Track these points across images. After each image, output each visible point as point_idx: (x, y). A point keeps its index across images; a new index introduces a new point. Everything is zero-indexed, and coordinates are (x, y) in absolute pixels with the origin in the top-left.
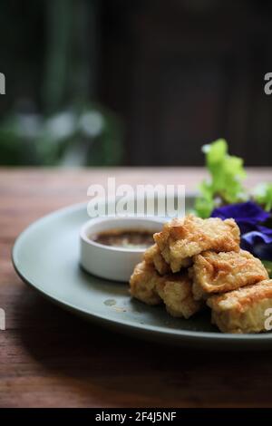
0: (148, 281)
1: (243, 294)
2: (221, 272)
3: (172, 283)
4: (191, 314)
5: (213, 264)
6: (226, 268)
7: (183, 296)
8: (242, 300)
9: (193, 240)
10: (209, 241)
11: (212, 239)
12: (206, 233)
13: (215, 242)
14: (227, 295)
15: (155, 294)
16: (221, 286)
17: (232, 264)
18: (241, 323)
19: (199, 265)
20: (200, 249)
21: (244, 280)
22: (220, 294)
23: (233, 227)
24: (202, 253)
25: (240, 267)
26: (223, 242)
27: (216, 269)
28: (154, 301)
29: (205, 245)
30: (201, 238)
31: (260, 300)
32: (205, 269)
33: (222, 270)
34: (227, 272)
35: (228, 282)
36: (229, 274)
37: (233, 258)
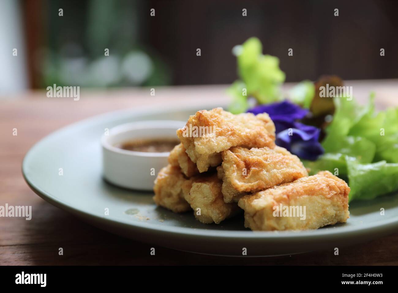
0: (173, 186)
1: (279, 191)
2: (253, 169)
3: (200, 184)
4: (221, 219)
5: (245, 161)
6: (259, 164)
7: (211, 198)
8: (277, 197)
9: (221, 134)
10: (240, 136)
11: (243, 134)
12: (236, 127)
13: (247, 137)
14: (261, 193)
15: (181, 200)
16: (252, 184)
17: (266, 160)
18: (278, 223)
19: (229, 162)
20: (229, 145)
21: (280, 177)
22: (251, 193)
23: (266, 122)
24: (232, 149)
25: (275, 163)
26: (255, 137)
27: (248, 165)
28: (181, 207)
29: (235, 140)
30: (230, 133)
31: (298, 197)
32: (235, 166)
33: (254, 166)
34: (261, 169)
35: (262, 180)
36: (262, 170)
37: (267, 154)
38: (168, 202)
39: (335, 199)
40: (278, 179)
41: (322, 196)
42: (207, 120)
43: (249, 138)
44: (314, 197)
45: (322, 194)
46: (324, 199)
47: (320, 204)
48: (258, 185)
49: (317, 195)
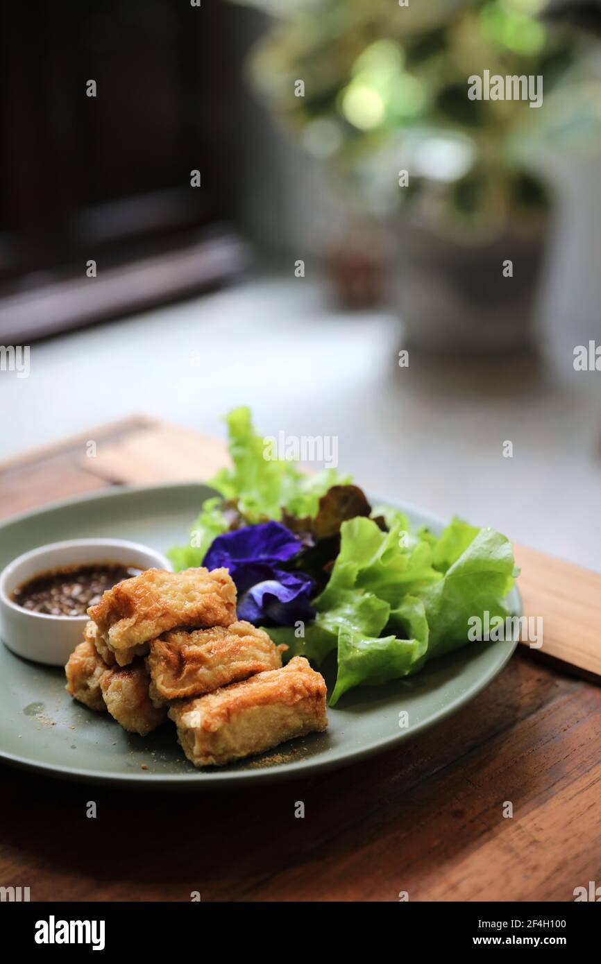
1: (217, 701)
2: (188, 667)
4: (148, 729)
5: (178, 653)
6: (199, 660)
8: (214, 711)
9: (146, 616)
10: (175, 616)
11: (180, 613)
12: (171, 604)
13: (187, 616)
14: (197, 702)
16: (188, 689)
17: (209, 651)
19: (156, 656)
20: (159, 631)
21: (227, 675)
22: (186, 701)
23: (223, 582)
24: (164, 636)
25: (223, 656)
26: (200, 614)
27: (182, 660)
28: (98, 706)
29: (168, 623)
30: (159, 614)
31: (243, 710)
32: (163, 664)
33: (191, 662)
34: (199, 666)
35: (200, 681)
36: (199, 668)
37: (214, 640)
39: (301, 706)
40: (224, 678)
41: (281, 705)
42: (127, 597)
43: (190, 617)
44: (268, 707)
45: (281, 702)
46: (284, 707)
47: (278, 715)
48: (195, 689)
49: (274, 704)
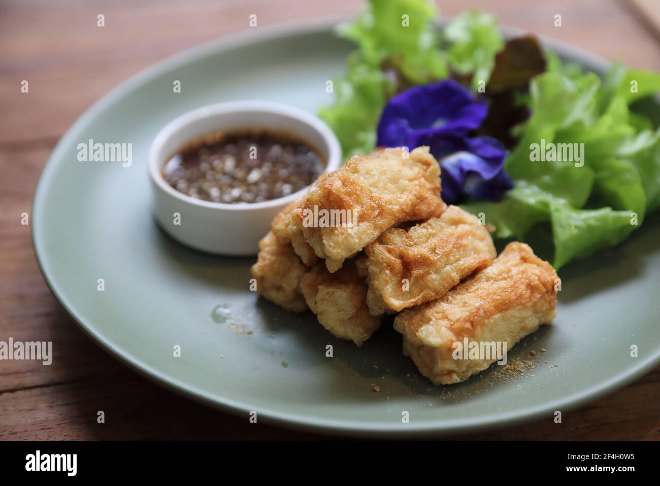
2: (416, 272)
3: (331, 290)
4: (367, 337)
5: (401, 257)
6: (424, 262)
7: (351, 311)
8: (456, 326)
9: (362, 219)
10: (391, 213)
11: (396, 208)
12: (386, 197)
13: (402, 211)
14: (429, 313)
15: (298, 296)
17: (433, 251)
19: (377, 263)
20: (376, 234)
21: (456, 277)
23: (427, 164)
24: (381, 240)
25: (447, 254)
26: (414, 206)
27: (407, 265)
28: (298, 307)
29: (385, 222)
31: (486, 321)
32: (388, 272)
33: (417, 267)
34: (427, 269)
35: (429, 288)
36: (428, 273)
37: (433, 235)
38: (276, 297)
39: (539, 305)
40: (453, 281)
41: (520, 307)
42: (339, 198)
43: (405, 212)
44: (509, 312)
45: (521, 304)
46: (523, 309)
48: (424, 297)
49: (514, 307)
